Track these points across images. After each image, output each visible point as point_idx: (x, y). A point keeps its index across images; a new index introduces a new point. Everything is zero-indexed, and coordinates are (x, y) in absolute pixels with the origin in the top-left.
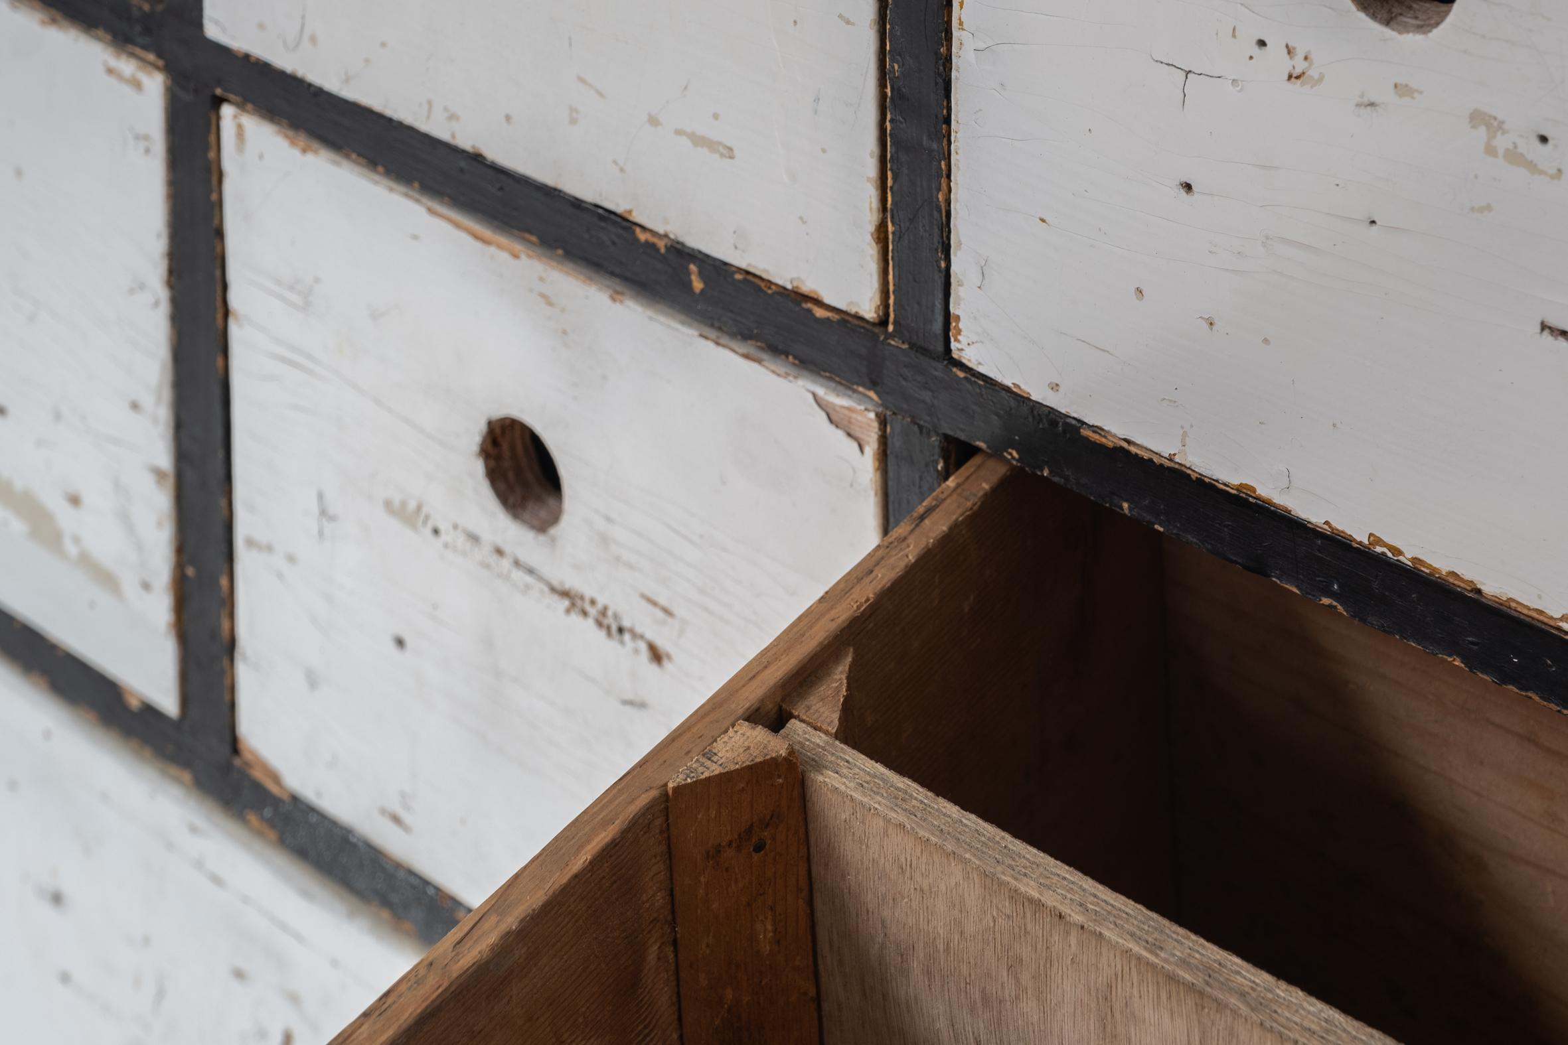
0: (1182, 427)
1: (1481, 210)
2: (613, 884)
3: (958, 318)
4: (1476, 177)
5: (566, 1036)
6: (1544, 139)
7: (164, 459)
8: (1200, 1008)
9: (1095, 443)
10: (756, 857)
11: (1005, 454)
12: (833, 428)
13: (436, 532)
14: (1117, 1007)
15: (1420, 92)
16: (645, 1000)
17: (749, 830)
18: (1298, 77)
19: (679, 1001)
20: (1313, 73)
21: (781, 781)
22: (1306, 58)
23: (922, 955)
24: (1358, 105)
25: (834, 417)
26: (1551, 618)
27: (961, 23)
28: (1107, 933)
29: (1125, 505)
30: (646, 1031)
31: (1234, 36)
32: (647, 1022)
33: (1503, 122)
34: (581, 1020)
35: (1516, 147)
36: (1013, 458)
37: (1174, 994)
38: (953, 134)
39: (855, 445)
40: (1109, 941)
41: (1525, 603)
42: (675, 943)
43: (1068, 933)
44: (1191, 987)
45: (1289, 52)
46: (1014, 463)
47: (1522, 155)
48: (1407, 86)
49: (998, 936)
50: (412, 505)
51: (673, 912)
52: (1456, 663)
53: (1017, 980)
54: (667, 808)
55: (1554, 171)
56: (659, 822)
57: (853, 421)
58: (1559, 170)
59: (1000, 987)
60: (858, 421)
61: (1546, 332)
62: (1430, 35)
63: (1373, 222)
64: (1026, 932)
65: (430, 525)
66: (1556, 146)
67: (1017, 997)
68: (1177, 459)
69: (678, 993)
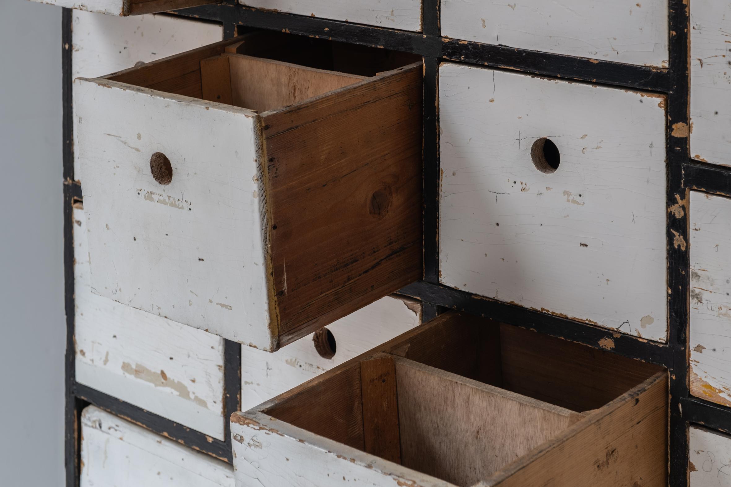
0: (496, 289)
1: (566, 217)
2: (346, 381)
3: (441, 271)
4: (565, 208)
5: (334, 415)
6: (580, 196)
7: (221, 362)
8: (489, 397)
9: (475, 299)
10: (383, 384)
11: (453, 307)
12: (409, 310)
13: (301, 366)
14: (470, 403)
15: (552, 188)
16: (354, 416)
17: (381, 376)
18: (523, 190)
19: (363, 420)
20: (527, 188)
21: (389, 364)
22: (525, 184)
23: (424, 404)
24: (538, 195)
25: (409, 307)
26: (584, 320)
27: (442, 190)
28: (467, 384)
29: (483, 315)
30: (355, 424)
31: (508, 182)
32: (355, 421)
33: (571, 193)
34: (338, 413)
35: (574, 199)
36: (455, 308)
37: (483, 396)
38: (440, 221)
39: (415, 313)
40: (468, 386)
41: (578, 318)
42: (362, 404)
43: (458, 387)
44: (487, 392)
45: (521, 184)
46: (455, 309)
47: (575, 200)
48: (549, 187)
49: (442, 393)
50: (294, 360)
51: (362, 396)
52: (562, 339)
53: (447, 404)
54: (360, 367)
55: (583, 203)
56: (358, 370)
57: (414, 307)
58: (584, 203)
59: (443, 407)
60: (415, 306)
61: (582, 246)
62: (554, 173)
63: (542, 225)
64: (449, 390)
65: (299, 364)
66: (583, 197)
67: (447, 408)
68: (495, 298)
69: (363, 418)
